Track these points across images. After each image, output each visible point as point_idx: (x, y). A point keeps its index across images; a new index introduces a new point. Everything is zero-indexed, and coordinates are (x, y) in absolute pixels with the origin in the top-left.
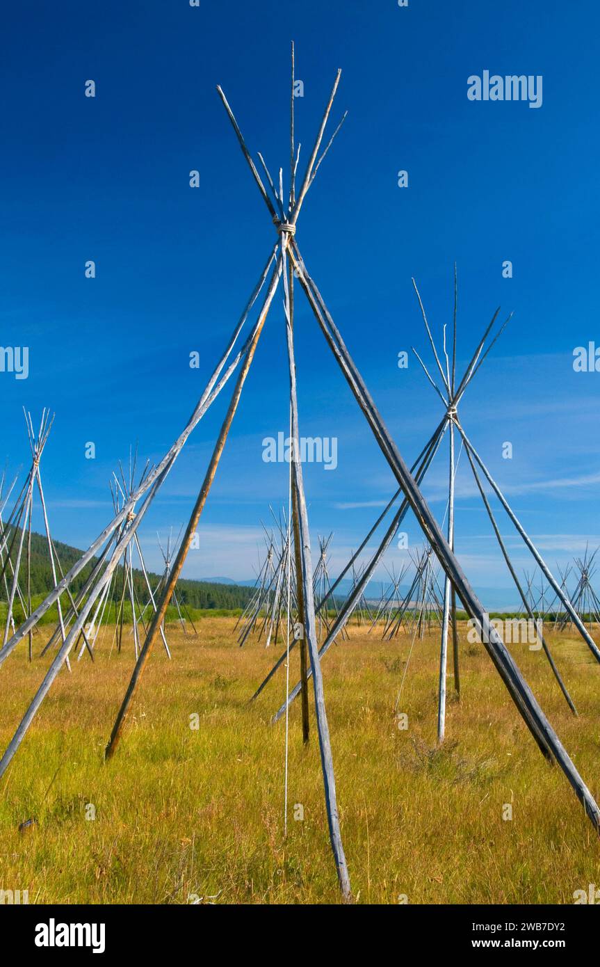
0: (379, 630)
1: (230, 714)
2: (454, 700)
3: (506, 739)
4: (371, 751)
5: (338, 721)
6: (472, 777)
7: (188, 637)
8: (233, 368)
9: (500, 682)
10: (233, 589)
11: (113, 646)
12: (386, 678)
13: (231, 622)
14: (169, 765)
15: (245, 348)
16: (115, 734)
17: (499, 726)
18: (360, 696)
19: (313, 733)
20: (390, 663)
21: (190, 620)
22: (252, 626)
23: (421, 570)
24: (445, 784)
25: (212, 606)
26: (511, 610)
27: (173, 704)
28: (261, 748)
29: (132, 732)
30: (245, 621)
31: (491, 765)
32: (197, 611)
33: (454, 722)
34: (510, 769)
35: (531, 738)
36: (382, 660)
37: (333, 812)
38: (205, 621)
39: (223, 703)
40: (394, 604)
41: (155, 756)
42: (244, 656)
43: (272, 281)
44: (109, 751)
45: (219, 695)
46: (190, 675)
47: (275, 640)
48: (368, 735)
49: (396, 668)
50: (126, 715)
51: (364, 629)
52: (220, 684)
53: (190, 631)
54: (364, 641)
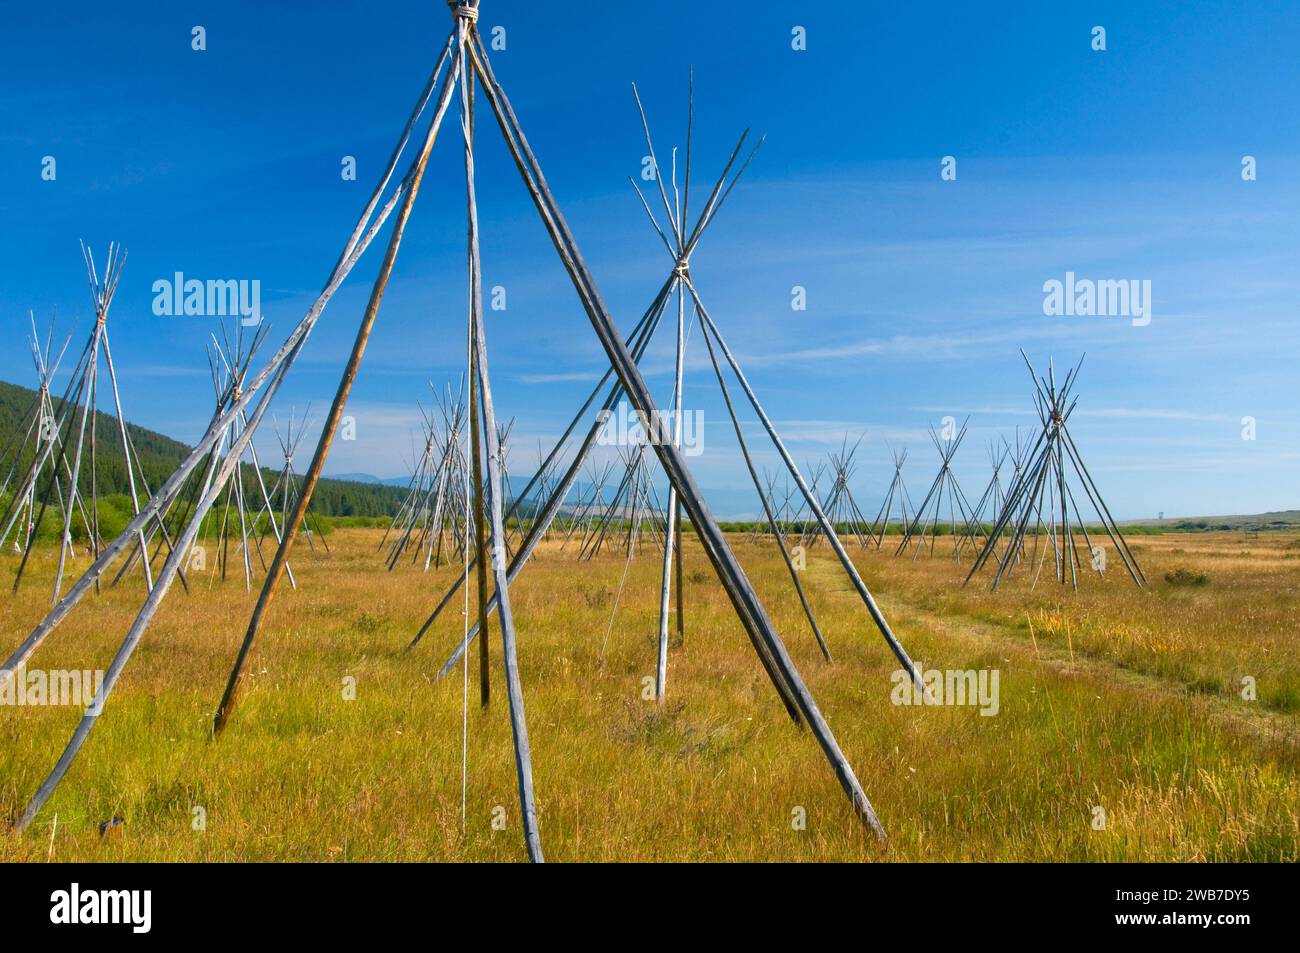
0: (574, 546)
1: (382, 668)
2: (676, 645)
3: (743, 696)
4: (569, 716)
5: (529, 676)
6: (702, 749)
7: (318, 557)
8: (390, 207)
9: (736, 618)
10: (377, 489)
11: (215, 571)
12: (588, 614)
13: (375, 535)
14: (302, 741)
15: (407, 181)
16: (227, 700)
17: (734, 679)
18: (553, 640)
19: (496, 693)
20: (593, 593)
21: (320, 532)
22: (405, 541)
23: (631, 469)
24: (669, 760)
25: (348, 512)
26: (746, 518)
27: (304, 654)
28: (425, 714)
29: (249, 694)
30: (397, 534)
31: (724, 733)
32: (328, 520)
33: (677, 675)
34: (749, 738)
35: (775, 694)
36: (580, 588)
37: (529, 807)
38: (340, 534)
39: (372, 653)
40: (595, 511)
41: (284, 728)
42: (397, 585)
43: (444, 87)
44: (220, 722)
45: (364, 640)
46: (322, 612)
47: (437, 561)
48: (568, 695)
49: (599, 601)
50: (242, 675)
51: (556, 545)
52: (365, 625)
53: (320, 549)
54: (555, 561)
